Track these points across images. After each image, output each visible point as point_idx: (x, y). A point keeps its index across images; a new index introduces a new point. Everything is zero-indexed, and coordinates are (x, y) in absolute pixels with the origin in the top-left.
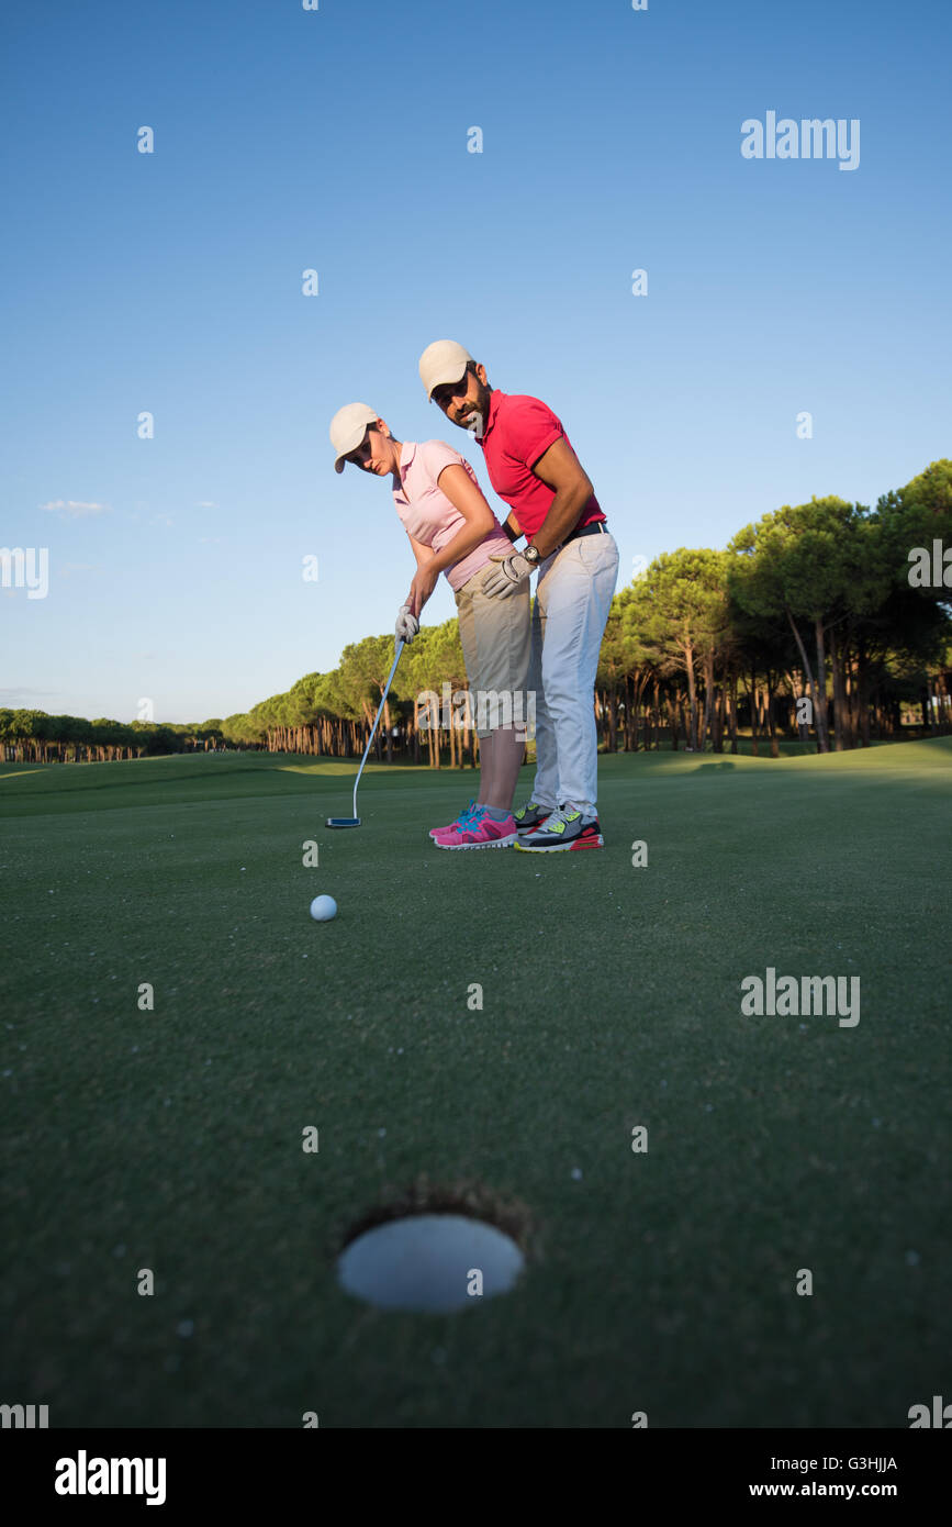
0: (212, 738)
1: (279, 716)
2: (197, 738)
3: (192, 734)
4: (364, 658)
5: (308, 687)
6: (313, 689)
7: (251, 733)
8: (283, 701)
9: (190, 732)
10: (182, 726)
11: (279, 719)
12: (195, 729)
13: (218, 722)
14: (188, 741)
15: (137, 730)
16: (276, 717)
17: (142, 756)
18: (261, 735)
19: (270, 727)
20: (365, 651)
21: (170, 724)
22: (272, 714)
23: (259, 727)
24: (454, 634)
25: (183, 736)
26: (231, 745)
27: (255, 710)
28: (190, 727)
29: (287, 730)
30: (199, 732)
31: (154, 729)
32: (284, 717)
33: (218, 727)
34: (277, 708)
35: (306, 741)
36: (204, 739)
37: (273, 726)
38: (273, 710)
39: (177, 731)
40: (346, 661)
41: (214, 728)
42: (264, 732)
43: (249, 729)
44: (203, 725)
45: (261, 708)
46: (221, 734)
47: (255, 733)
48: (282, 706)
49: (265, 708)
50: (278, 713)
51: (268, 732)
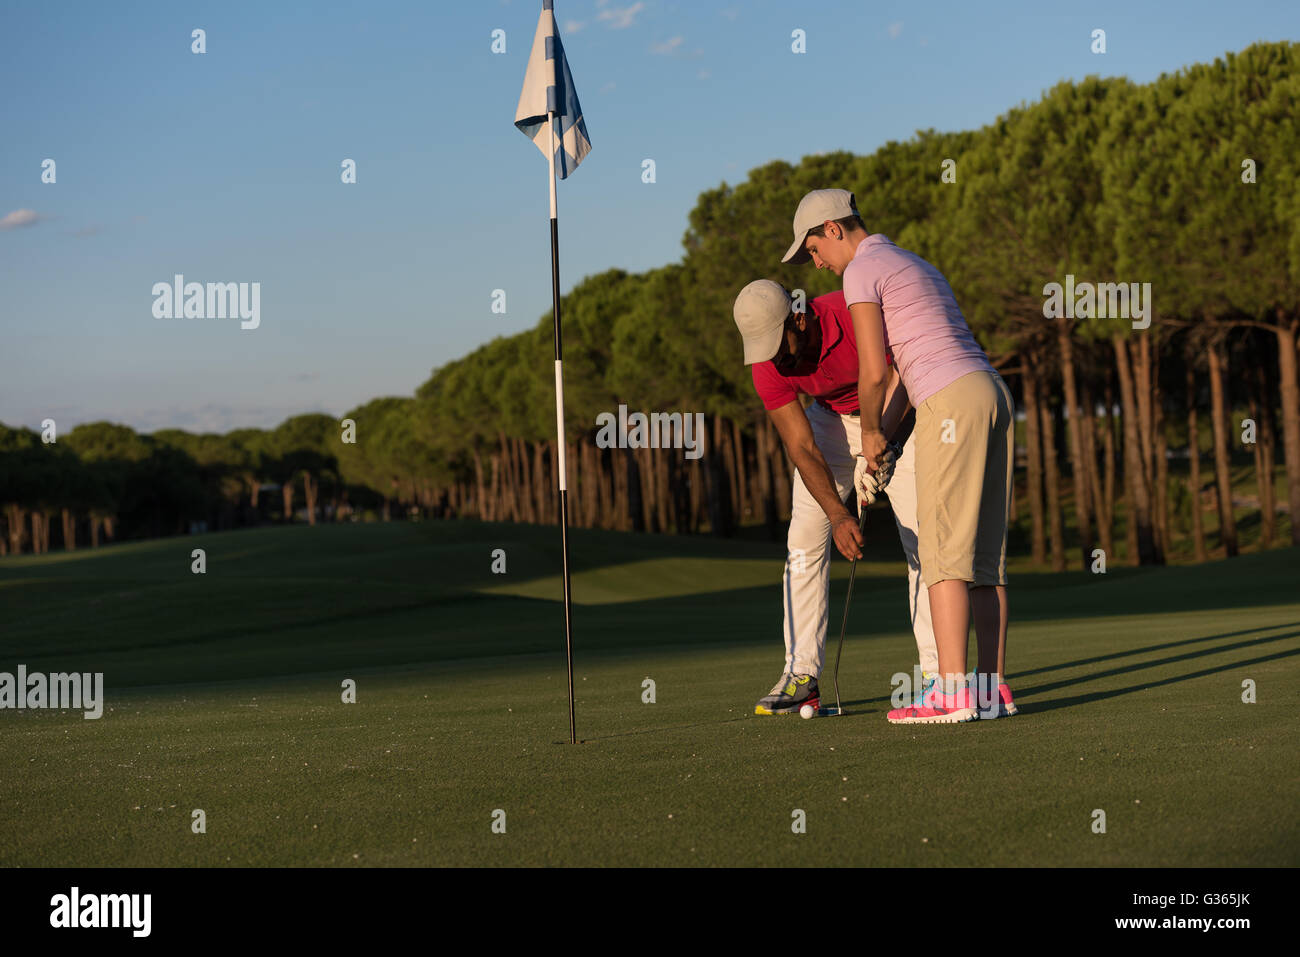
0: (306, 475)
1: (506, 408)
2: (260, 476)
3: (246, 465)
4: (754, 229)
5: (591, 318)
6: (606, 322)
7: (422, 457)
8: (514, 361)
9: (238, 458)
10: (215, 438)
11: (507, 416)
12: (252, 446)
13: (321, 425)
14: (231, 488)
15: (88, 455)
16: (495, 409)
17: (104, 540)
18: (453, 466)
19: (479, 441)
20: (759, 209)
21: (179, 433)
22: (485, 400)
23: (443, 442)
24: (1015, 159)
25: (215, 472)
26: (366, 498)
27: (432, 388)
28: (238, 440)
29: (531, 450)
30: (264, 458)
31: (134, 453)
32: (522, 411)
33: (319, 440)
34: (498, 382)
35: (589, 481)
36: (281, 481)
37: (490, 438)
38: (486, 389)
39: (202, 457)
40: (704, 243)
41: (308, 444)
42: (462, 454)
43: (417, 447)
44: (276, 435)
45: (449, 384)
46: (331, 463)
47: (434, 457)
48: (513, 374)
49: (461, 383)
50: (501, 396)
51: (472, 452)
